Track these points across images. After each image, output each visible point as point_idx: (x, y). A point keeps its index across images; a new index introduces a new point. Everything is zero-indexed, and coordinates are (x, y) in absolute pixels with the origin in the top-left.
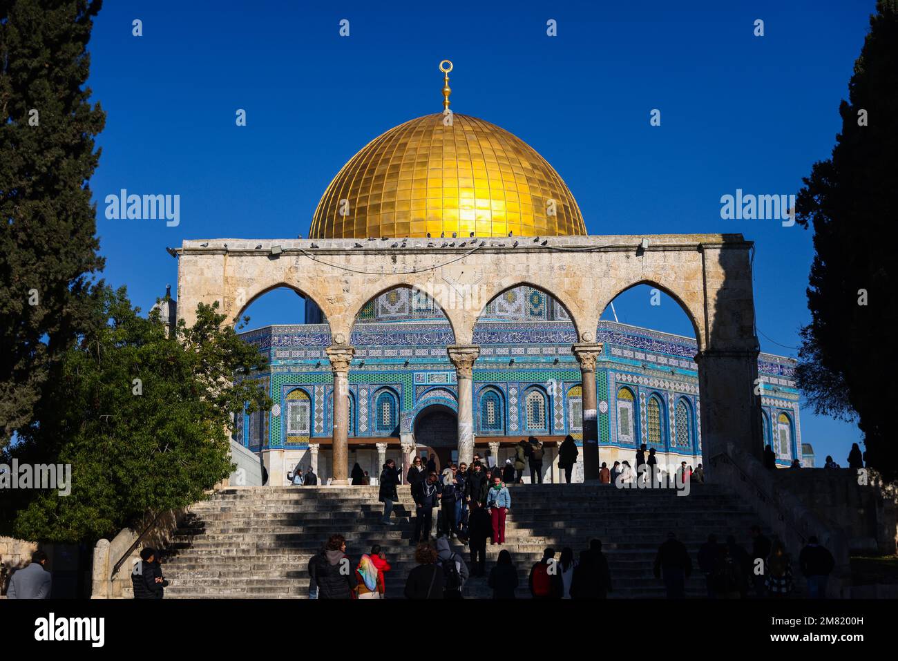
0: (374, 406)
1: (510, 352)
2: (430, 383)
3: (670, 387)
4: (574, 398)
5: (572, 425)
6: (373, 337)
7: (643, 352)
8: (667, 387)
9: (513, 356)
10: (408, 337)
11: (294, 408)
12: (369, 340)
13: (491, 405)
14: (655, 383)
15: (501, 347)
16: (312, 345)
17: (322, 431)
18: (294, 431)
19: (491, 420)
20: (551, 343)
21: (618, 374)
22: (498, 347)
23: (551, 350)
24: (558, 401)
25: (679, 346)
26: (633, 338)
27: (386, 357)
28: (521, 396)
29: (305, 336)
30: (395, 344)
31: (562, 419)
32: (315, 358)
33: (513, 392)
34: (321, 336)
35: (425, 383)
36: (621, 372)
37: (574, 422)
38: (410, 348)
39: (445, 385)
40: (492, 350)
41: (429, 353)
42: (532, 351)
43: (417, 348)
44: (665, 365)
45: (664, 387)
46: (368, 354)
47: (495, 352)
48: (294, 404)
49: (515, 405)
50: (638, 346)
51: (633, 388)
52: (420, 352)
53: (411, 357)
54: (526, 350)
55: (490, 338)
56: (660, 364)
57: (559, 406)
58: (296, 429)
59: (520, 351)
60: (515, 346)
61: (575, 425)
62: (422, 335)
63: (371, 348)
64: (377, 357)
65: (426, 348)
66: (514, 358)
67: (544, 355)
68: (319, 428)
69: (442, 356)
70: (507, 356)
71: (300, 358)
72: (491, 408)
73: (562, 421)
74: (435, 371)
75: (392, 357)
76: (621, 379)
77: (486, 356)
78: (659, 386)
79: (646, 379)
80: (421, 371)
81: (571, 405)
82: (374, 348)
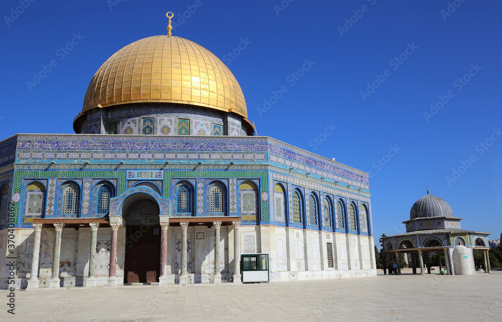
0: (96, 195)
1: (199, 157)
2: (139, 178)
3: (306, 185)
4: (244, 190)
5: (242, 209)
6: (97, 144)
7: (290, 160)
8: (304, 185)
9: (201, 159)
10: (124, 145)
11: (32, 196)
12: (94, 146)
13: (184, 195)
14: (297, 182)
15: (192, 153)
16: (49, 149)
17: (52, 214)
18: (30, 214)
19: (184, 205)
20: (229, 152)
21: (275, 174)
22: (190, 153)
23: (229, 156)
24: (233, 192)
25: (310, 159)
26: (284, 150)
27: (106, 159)
28: (205, 188)
29: (44, 142)
30: (113, 150)
31: (236, 205)
32: (51, 159)
33: (200, 185)
34: (57, 143)
35: (135, 179)
36: (277, 173)
37: (244, 208)
38: (125, 152)
39: (150, 180)
40: (185, 155)
41: (139, 157)
42: (214, 156)
43: (130, 152)
44: (303, 170)
45: (303, 185)
46: (92, 157)
47: (187, 157)
48: (32, 193)
49: (202, 195)
50: (287, 156)
51: (284, 185)
52: (132, 156)
53: (125, 159)
54: (210, 156)
55: (184, 147)
56: (300, 169)
57: (233, 195)
58: (32, 212)
59: (206, 156)
60: (203, 153)
61: (244, 210)
62: (134, 143)
63: (95, 152)
64: (99, 159)
65: (137, 152)
66: (202, 161)
67: (223, 159)
68: (50, 211)
69: (148, 159)
70: (196, 159)
71: (38, 159)
72: (184, 197)
73: (235, 206)
74: (143, 170)
75: (111, 159)
76: (277, 178)
77: (181, 159)
78: (299, 184)
79: (292, 179)
80: (132, 170)
81: (242, 195)
82: (97, 152)
